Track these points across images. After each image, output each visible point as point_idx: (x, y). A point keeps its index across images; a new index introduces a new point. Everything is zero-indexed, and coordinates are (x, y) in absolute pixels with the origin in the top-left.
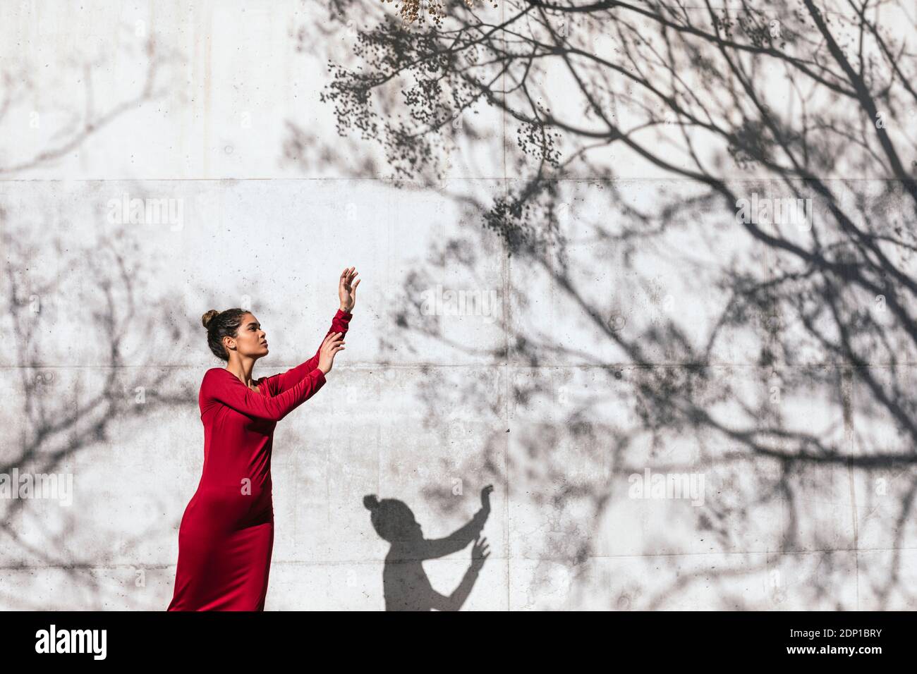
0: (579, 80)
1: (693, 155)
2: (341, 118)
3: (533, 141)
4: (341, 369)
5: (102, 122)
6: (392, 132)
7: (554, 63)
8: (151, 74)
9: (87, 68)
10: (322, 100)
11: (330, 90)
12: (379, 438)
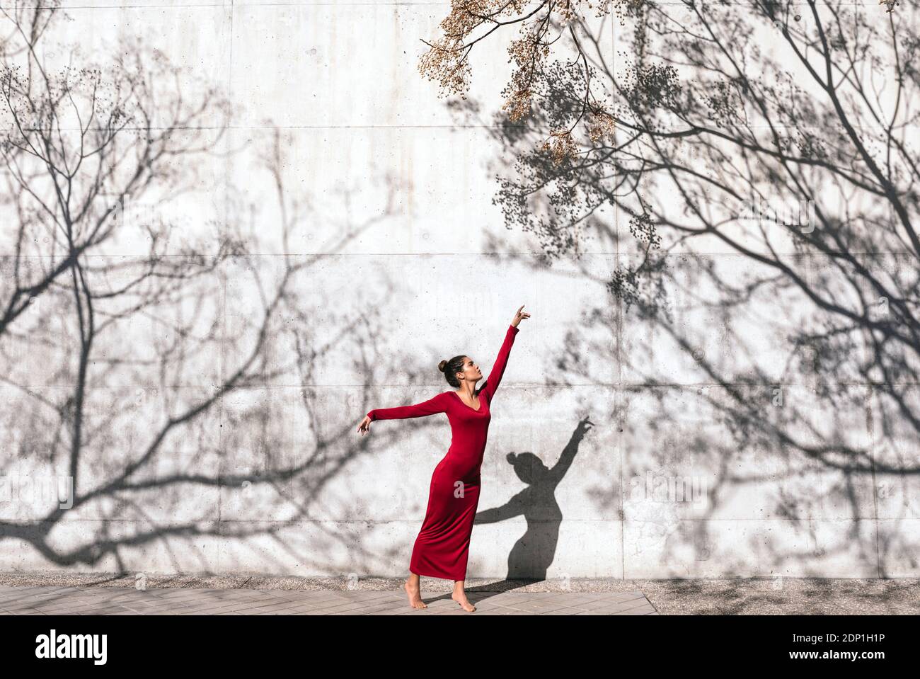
0: (680, 188)
1: (768, 244)
2: (508, 216)
3: (640, 229)
4: (505, 387)
5: (358, 231)
6: (545, 226)
7: (662, 177)
8: (391, 197)
9: (347, 194)
10: (494, 203)
11: (499, 197)
12: (531, 436)
